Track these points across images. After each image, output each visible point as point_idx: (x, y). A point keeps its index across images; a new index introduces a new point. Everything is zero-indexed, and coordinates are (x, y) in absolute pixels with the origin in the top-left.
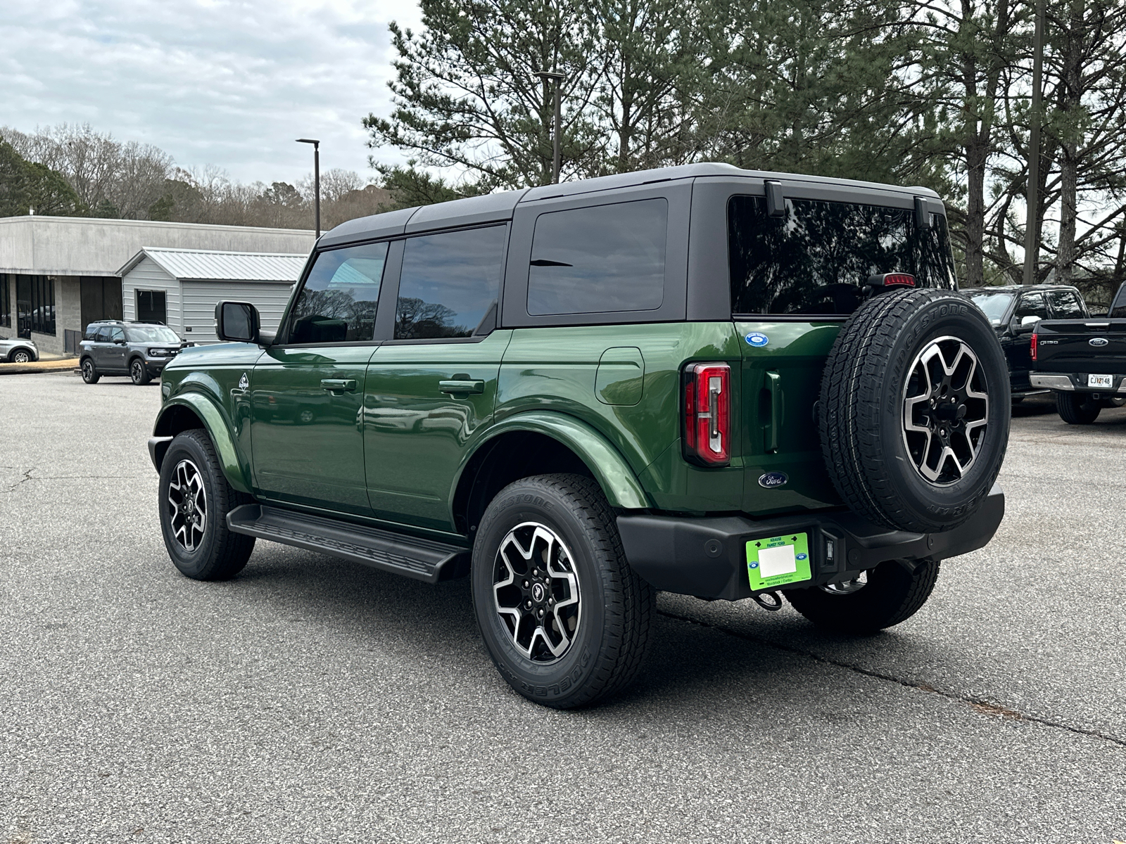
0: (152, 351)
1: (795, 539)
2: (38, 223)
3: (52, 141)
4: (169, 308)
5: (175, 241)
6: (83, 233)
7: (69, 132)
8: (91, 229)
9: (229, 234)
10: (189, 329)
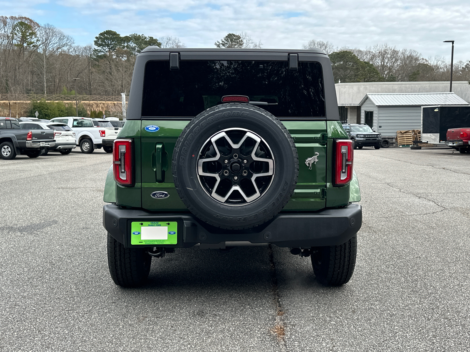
0: (358, 136)
1: (169, 224)
2: (341, 86)
3: (372, 52)
4: (374, 118)
5: (395, 90)
6: (359, 89)
7: (379, 48)
8: (362, 87)
9: (419, 85)
10: (380, 127)
